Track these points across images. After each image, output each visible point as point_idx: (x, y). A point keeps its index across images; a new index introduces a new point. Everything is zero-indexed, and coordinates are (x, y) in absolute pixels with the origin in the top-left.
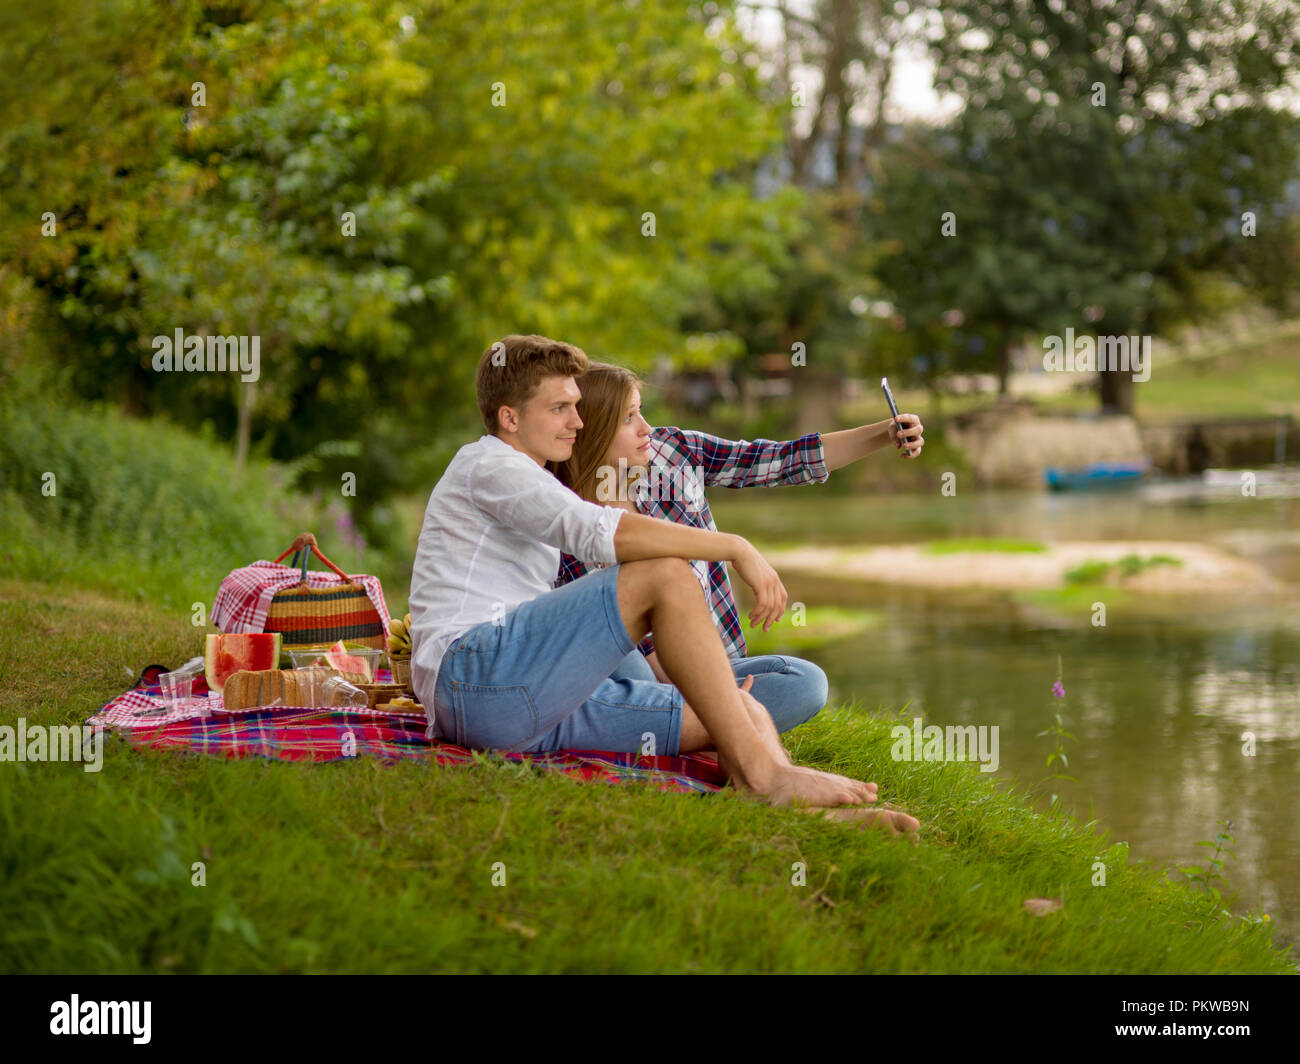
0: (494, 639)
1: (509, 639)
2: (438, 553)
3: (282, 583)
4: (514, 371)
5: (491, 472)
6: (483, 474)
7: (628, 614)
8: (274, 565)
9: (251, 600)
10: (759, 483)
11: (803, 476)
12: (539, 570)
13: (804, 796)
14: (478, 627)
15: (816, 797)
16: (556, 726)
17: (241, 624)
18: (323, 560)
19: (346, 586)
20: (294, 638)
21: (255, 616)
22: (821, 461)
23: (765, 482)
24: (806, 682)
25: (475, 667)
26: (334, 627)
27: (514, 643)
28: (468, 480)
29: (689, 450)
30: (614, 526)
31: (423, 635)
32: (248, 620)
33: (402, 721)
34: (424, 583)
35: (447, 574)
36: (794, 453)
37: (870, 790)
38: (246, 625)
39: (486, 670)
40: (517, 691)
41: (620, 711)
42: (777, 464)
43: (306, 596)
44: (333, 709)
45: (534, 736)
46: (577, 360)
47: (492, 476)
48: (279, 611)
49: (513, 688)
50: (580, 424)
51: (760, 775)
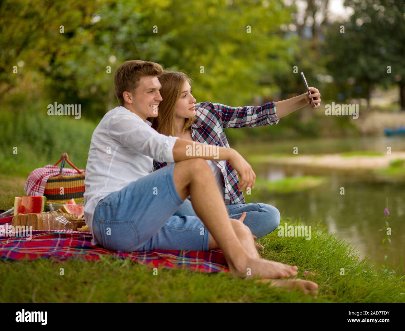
0: (117, 199)
1: (124, 199)
2: (95, 160)
3: (52, 174)
4: (128, 76)
5: (117, 122)
6: (114, 123)
7: (179, 186)
8: (54, 166)
9: (39, 182)
10: (247, 125)
11: (267, 120)
12: (143, 167)
13: (261, 274)
14: (112, 194)
15: (267, 274)
16: (150, 238)
17: (34, 192)
18: (70, 164)
19: (79, 175)
20: (57, 198)
21: (40, 189)
22: (275, 114)
23: (250, 125)
24: (270, 215)
25: (109, 212)
26: (74, 192)
27: (126, 201)
28: (108, 126)
29: (215, 111)
30: (173, 145)
31: (88, 198)
32: (37, 190)
33: (84, 236)
34: (89, 174)
35: (99, 170)
36: (263, 111)
37: (294, 269)
38: (36, 193)
39: (114, 214)
40: (128, 223)
41: (180, 231)
42: (255, 116)
43: (62, 179)
44: (55, 231)
45: (138, 244)
46: (156, 68)
47: (118, 123)
48: (50, 186)
49: (127, 222)
50: (161, 99)
51: (240, 263)
